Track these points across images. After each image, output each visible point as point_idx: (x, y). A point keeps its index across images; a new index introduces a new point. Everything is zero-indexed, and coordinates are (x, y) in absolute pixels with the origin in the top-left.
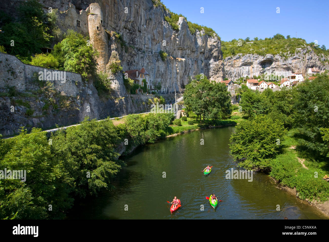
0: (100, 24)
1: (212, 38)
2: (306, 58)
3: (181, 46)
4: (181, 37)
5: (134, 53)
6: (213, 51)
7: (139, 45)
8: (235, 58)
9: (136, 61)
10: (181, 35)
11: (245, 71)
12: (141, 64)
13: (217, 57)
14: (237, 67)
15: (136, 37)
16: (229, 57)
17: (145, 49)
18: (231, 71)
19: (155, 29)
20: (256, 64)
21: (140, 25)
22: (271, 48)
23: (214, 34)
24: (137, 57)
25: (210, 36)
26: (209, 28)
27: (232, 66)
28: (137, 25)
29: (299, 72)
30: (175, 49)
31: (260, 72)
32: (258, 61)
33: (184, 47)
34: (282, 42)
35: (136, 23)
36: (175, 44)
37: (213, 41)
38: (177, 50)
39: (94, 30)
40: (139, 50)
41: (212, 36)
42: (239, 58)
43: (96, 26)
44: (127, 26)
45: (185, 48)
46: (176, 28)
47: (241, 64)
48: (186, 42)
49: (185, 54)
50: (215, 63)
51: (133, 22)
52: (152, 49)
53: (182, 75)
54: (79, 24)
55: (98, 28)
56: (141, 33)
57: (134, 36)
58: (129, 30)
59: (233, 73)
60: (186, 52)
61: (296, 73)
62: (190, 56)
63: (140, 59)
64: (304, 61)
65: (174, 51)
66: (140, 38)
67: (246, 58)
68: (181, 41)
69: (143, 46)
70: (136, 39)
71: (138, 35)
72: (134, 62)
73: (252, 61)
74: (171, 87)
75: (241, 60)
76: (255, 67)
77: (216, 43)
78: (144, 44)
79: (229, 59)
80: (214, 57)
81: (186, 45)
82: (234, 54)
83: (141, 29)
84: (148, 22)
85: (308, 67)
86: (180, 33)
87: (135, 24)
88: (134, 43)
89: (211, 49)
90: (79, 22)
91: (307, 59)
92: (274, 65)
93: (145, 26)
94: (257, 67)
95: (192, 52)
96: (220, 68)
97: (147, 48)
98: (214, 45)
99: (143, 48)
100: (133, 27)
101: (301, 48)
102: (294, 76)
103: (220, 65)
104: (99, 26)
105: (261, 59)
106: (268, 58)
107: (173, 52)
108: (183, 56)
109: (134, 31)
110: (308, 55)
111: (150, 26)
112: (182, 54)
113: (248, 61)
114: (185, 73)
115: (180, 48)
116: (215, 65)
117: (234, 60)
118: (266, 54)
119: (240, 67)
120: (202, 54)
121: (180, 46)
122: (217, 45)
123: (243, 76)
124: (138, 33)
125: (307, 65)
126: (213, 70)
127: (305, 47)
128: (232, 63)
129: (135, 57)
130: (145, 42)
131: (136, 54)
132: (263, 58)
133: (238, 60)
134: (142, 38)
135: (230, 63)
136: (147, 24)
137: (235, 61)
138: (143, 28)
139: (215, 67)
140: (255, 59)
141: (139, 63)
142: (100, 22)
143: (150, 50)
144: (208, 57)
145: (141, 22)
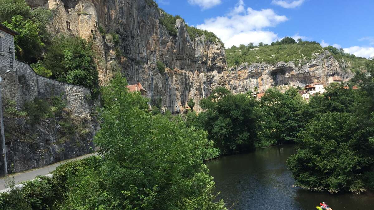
0: (95, 26)
1: (215, 44)
2: (325, 64)
3: (180, 55)
4: (180, 44)
5: (128, 65)
6: (216, 61)
7: (132, 54)
8: (240, 69)
9: (130, 74)
10: (179, 42)
11: (253, 84)
12: (136, 78)
13: (222, 68)
14: (243, 79)
15: (128, 45)
16: (232, 68)
17: (140, 58)
18: (235, 84)
19: (149, 34)
20: (266, 75)
21: (133, 28)
22: (282, 55)
23: (216, 39)
24: (132, 69)
25: (212, 42)
26: (210, 32)
27: (236, 78)
28: (129, 29)
29: (318, 82)
30: (173, 59)
31: (271, 84)
32: (267, 71)
33: (183, 57)
34: (294, 47)
35: (128, 26)
36: (172, 53)
37: (216, 48)
38: (175, 60)
39: (88, 34)
40: (133, 60)
41: (214, 42)
42: (245, 68)
43: (91, 29)
44: (120, 30)
45: (185, 57)
46: (173, 33)
47: (247, 75)
48: (185, 50)
49: (185, 65)
50: (220, 75)
51: (126, 24)
52: (147, 60)
53: (183, 91)
54: (69, 26)
55: (92, 31)
56: (134, 39)
57: (127, 42)
58: (121, 35)
59: (238, 87)
60: (186, 63)
61: (315, 83)
62: (190, 67)
63: (135, 72)
64: (323, 68)
65: (172, 61)
66: (133, 46)
67: (252, 68)
68: (179, 49)
69: (137, 55)
70: (129, 46)
71: (130, 42)
72: (129, 76)
73: (260, 71)
74: (171, 106)
75: (247, 71)
76: (265, 78)
77: (220, 51)
78: (138, 52)
79: (232, 70)
80: (218, 67)
81: (186, 53)
82: (237, 63)
83: (134, 34)
84: (141, 25)
85: (328, 75)
86: (178, 38)
87: (128, 28)
88: (127, 52)
89: (215, 58)
90: (69, 23)
91: (327, 66)
92: (288, 75)
93: (138, 30)
94: (267, 78)
95: (193, 62)
96: (226, 81)
97: (141, 58)
98: (217, 53)
99: (138, 58)
100: (125, 31)
101: (318, 54)
102: (313, 86)
103: (226, 78)
104: (93, 29)
105: (271, 68)
106: (280, 67)
107: (171, 63)
108: (182, 67)
109: (126, 37)
110: (328, 61)
111: (144, 30)
112: (181, 64)
113: (255, 71)
114: (185, 89)
115: (179, 58)
116: (219, 78)
117: (238, 71)
118: (276, 61)
119: (246, 79)
120: (204, 64)
121: (178, 55)
122: (220, 53)
123: (251, 90)
124: (130, 39)
125: (327, 73)
126: (218, 84)
127: (323, 52)
128: (236, 75)
129: (129, 69)
130: (139, 51)
131: (130, 65)
132: (274, 67)
133: (243, 71)
134: (136, 45)
135: (234, 75)
136: (141, 28)
137: (240, 72)
138: (137, 32)
139: (220, 80)
140: (264, 68)
141: (134, 77)
142: (95, 24)
143: (145, 60)
144: (211, 68)
145: (133, 25)
